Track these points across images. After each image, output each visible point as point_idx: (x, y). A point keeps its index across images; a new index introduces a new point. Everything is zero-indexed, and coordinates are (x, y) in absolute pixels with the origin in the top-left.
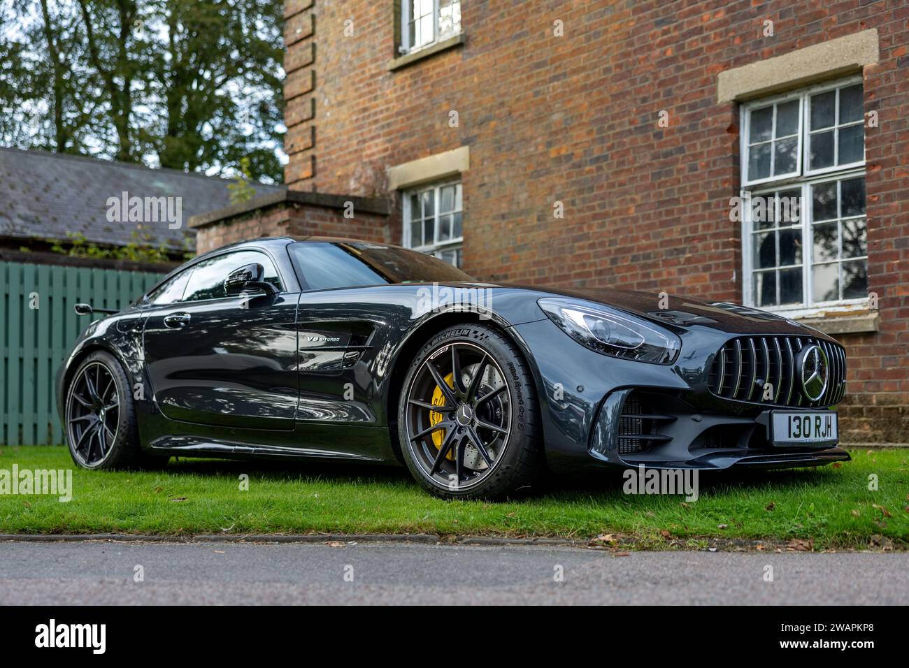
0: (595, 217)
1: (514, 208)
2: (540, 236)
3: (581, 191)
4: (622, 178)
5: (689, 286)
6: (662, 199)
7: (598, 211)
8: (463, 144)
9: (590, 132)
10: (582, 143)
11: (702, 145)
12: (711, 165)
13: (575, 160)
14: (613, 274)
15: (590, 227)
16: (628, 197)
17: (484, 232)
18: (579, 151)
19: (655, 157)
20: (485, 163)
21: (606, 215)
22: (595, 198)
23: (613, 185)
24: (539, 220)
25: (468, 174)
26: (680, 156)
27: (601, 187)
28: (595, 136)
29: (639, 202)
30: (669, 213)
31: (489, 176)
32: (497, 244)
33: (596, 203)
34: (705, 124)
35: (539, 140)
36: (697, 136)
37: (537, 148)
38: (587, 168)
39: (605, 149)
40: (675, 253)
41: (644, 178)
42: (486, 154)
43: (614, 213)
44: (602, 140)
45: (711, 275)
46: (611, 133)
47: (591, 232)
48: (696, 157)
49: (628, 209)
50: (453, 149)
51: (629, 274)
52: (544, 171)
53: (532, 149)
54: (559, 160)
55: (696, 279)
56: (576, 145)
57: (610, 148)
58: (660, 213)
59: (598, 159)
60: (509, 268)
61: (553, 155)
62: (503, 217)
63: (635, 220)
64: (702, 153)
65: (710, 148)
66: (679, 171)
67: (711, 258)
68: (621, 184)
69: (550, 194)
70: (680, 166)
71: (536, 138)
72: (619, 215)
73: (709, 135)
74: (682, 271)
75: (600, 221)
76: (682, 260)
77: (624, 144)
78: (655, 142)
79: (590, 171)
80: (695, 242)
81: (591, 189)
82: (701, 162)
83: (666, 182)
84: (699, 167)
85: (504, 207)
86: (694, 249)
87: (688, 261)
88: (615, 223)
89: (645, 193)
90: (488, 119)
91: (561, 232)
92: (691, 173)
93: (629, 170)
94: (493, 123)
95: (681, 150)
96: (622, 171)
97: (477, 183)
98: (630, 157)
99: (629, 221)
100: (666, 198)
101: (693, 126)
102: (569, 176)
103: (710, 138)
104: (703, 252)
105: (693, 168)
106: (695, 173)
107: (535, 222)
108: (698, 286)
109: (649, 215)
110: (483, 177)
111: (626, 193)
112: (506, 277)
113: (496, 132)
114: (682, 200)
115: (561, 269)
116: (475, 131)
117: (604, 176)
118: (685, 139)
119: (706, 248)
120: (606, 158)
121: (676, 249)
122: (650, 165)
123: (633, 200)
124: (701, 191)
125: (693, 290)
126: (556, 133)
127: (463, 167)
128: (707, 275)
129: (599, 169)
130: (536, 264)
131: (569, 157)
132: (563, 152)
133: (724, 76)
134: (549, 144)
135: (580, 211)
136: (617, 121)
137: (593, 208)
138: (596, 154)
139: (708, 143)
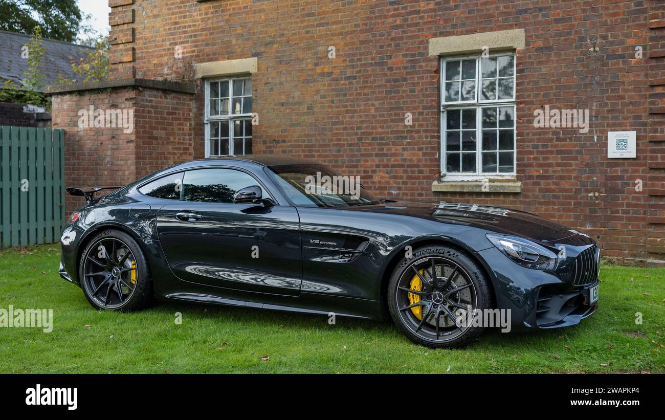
0: (347, 112)
1: (291, 100)
2: (309, 119)
3: (338, 95)
4: (366, 91)
5: (409, 158)
6: (392, 106)
7: (349, 108)
8: (254, 55)
9: (344, 61)
10: (338, 66)
11: (418, 78)
12: (424, 91)
13: (333, 76)
14: (359, 146)
15: (344, 117)
16: (370, 102)
17: (268, 112)
18: (337, 71)
19: (388, 81)
20: (269, 70)
21: (355, 111)
22: (348, 101)
23: (360, 94)
24: (308, 109)
25: (256, 75)
26: (405, 83)
27: (352, 94)
28: (348, 63)
29: (377, 107)
30: (396, 115)
31: (272, 78)
32: (278, 121)
33: (348, 104)
34: (421, 67)
35: (309, 60)
36: (417, 73)
37: (307, 65)
38: (342, 82)
39: (355, 72)
40: (400, 138)
41: (380, 92)
42: (271, 65)
43: (360, 111)
44: (353, 66)
45: (423, 153)
46: (359, 63)
47: (345, 120)
48: (414, 84)
49: (370, 109)
50: (246, 58)
51: (370, 148)
52: (312, 80)
53: (304, 66)
54: (322, 75)
55: (414, 155)
56: (335, 67)
57: (357, 72)
58: (391, 115)
59: (349, 78)
60: (286, 136)
61: (318, 71)
62: (282, 104)
63: (374, 116)
64: (418, 83)
65: (424, 81)
66: (403, 91)
67: (423, 143)
68: (365, 94)
69: (316, 94)
70: (404, 88)
71: (306, 59)
72: (364, 112)
73: (423, 73)
74: (404, 149)
75: (351, 115)
76: (405, 143)
77: (368, 71)
78: (388, 73)
79: (343, 84)
80: (413, 133)
81: (345, 95)
82: (417, 88)
83: (395, 96)
84: (416, 91)
85: (283, 99)
86: (412, 138)
87: (409, 144)
88: (361, 117)
89: (382, 101)
90: (272, 43)
91: (324, 118)
92: (411, 94)
93: (371, 87)
94: (276, 46)
95: (405, 80)
96: (366, 87)
97: (264, 82)
98: (372, 79)
99: (370, 116)
100: (395, 106)
101: (414, 67)
102: (329, 85)
103: (424, 75)
104: (418, 140)
105: (413, 91)
106: (414, 94)
107: (306, 110)
108: (415, 158)
109: (384, 114)
110: (268, 78)
111: (368, 100)
112: (284, 141)
113: (278, 52)
114: (405, 108)
115: (324, 140)
116: (263, 49)
117: (354, 88)
118: (407, 73)
119: (420, 137)
120: (355, 78)
121: (401, 136)
122: (385, 86)
123: (373, 105)
124: (417, 104)
125: (411, 160)
126: (321, 58)
127: (253, 70)
128: (420, 153)
129: (350, 83)
130: (305, 135)
131: (329, 74)
132: (326, 70)
133: (433, 41)
134: (316, 65)
135: (337, 107)
136: (363, 57)
137: (346, 106)
138: (348, 75)
139: (422, 78)
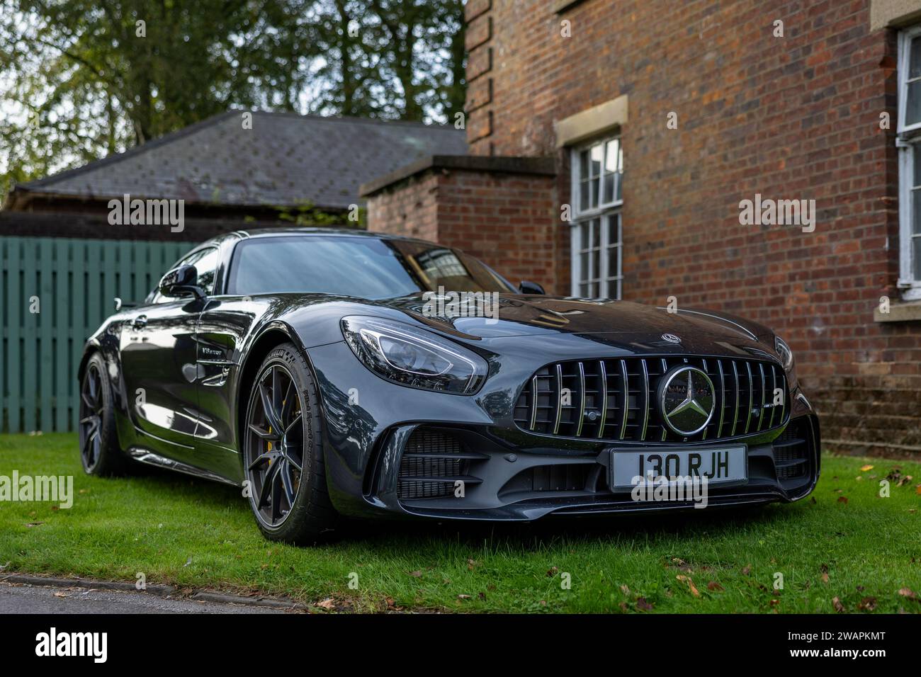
0: (747, 173)
1: (670, 164)
2: (694, 197)
3: (733, 144)
4: (774, 126)
5: (840, 255)
6: (813, 150)
7: (749, 166)
8: (623, 92)
9: (741, 74)
10: (733, 86)
11: (853, 83)
12: (863, 108)
13: (728, 107)
14: (764, 241)
15: (742, 185)
16: (779, 149)
17: (641, 193)
18: (730, 96)
19: (806, 100)
20: (643, 114)
21: (756, 171)
22: (745, 153)
23: (763, 136)
24: (692, 178)
25: (626, 126)
26: (831, 98)
27: (752, 138)
28: (747, 78)
29: (790, 155)
30: (820, 167)
31: (647, 128)
32: (653, 207)
33: (746, 158)
34: (857, 58)
35: (693, 85)
36: (848, 73)
37: (690, 95)
38: (739, 116)
39: (756, 93)
40: (826, 215)
41: (794, 125)
42: (644, 103)
43: (765, 170)
44: (753, 82)
45: (863, 242)
46: (762, 73)
47: (743, 191)
48: (847, 98)
49: (779, 163)
50: (613, 99)
51: (779, 241)
52: (697, 122)
53: (686, 96)
54: (711, 108)
55: (848, 247)
56: (728, 89)
57: (761, 92)
58: (811, 167)
59: (749, 105)
60: (664, 235)
61: (706, 102)
62: (659, 175)
63: (785, 176)
64: (853, 94)
65: (862, 88)
66: (831, 116)
67: (863, 222)
68: (772, 134)
69: (703, 148)
70: (832, 110)
71: (689, 83)
72: (771, 170)
73: (861, 71)
74: (833, 238)
75: (751, 179)
76: (833, 224)
77: (774, 86)
78: (806, 82)
79: (741, 120)
80: (847, 202)
81: (743, 140)
82: (853, 105)
83: (817, 129)
84: (851, 111)
85: (660, 165)
86: (845, 211)
87: (839, 225)
88: (765, 180)
89: (796, 144)
90: (645, 63)
91: (713, 192)
92: (842, 119)
93: (779, 117)
94: (650, 67)
95: (832, 91)
96: (772, 119)
97: (636, 137)
98: (781, 102)
99: (780, 178)
100: (817, 150)
101: (845, 61)
102: (721, 126)
103: (862, 74)
104: (854, 214)
105: (845, 113)
106: (847, 118)
107: (689, 181)
108: (849, 255)
109: (800, 170)
110: (640, 130)
111: (776, 144)
112: (662, 244)
113: (652, 78)
114: (832, 151)
115: (714, 235)
116: (634, 78)
117: (755, 125)
118: (836, 77)
119: (858, 209)
120: (756, 103)
121: (826, 211)
122: (801, 110)
123: (784, 153)
124: (852, 139)
125: (844, 260)
126: (708, 76)
127: (622, 119)
128: (858, 242)
129: (751, 116)
130: (691, 229)
131: (722, 103)
132: (716, 98)
134: (702, 89)
135: (732, 167)
136: (768, 59)
137: (743, 163)
138: (748, 99)
139: (859, 81)
